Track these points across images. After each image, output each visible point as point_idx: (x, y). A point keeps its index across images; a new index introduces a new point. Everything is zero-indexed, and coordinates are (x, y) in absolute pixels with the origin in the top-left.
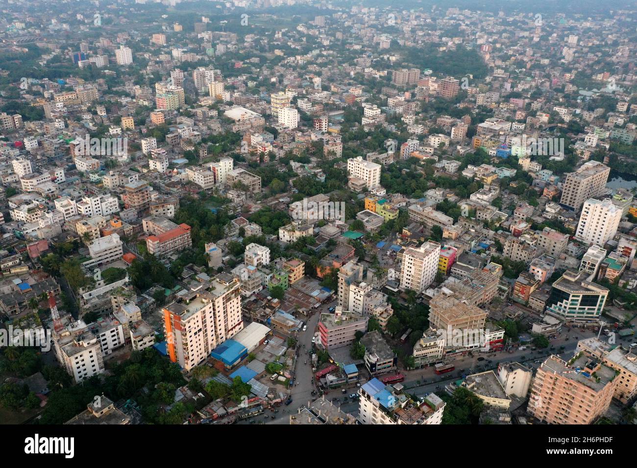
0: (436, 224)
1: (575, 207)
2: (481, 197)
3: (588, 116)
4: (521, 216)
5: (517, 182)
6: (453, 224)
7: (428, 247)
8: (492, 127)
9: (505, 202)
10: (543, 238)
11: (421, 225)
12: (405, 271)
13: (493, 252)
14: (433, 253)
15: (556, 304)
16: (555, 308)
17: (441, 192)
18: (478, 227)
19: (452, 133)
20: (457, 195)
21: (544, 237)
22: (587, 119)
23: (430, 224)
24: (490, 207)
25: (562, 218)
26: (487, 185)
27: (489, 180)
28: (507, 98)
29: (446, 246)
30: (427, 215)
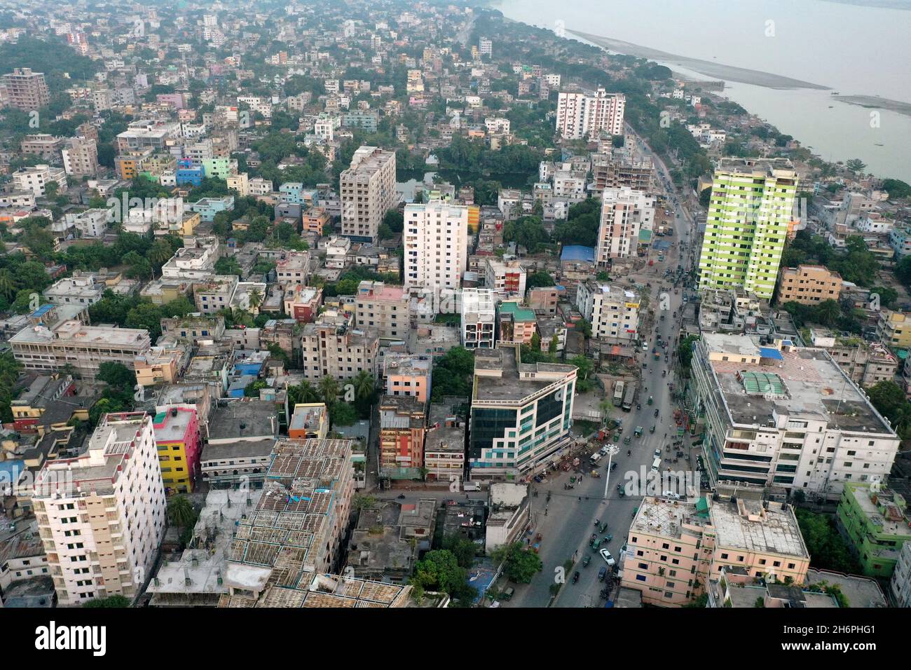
0: (105, 358)
1: (371, 235)
2: (188, 266)
3: (295, 102)
4: (294, 278)
5: (245, 217)
6: (153, 344)
7: (112, 437)
8: (148, 135)
9: (242, 261)
10: (366, 307)
11: (62, 376)
12: (62, 551)
13: (281, 377)
14: (137, 452)
15: (490, 446)
16: (489, 456)
17: (90, 279)
18: (216, 331)
19: (67, 163)
20: (130, 276)
21: (366, 303)
22: (296, 107)
23: (88, 364)
24: (218, 279)
25: (364, 260)
26: (188, 237)
27: (188, 227)
28: (151, 97)
29: (160, 410)
30: (70, 344)
